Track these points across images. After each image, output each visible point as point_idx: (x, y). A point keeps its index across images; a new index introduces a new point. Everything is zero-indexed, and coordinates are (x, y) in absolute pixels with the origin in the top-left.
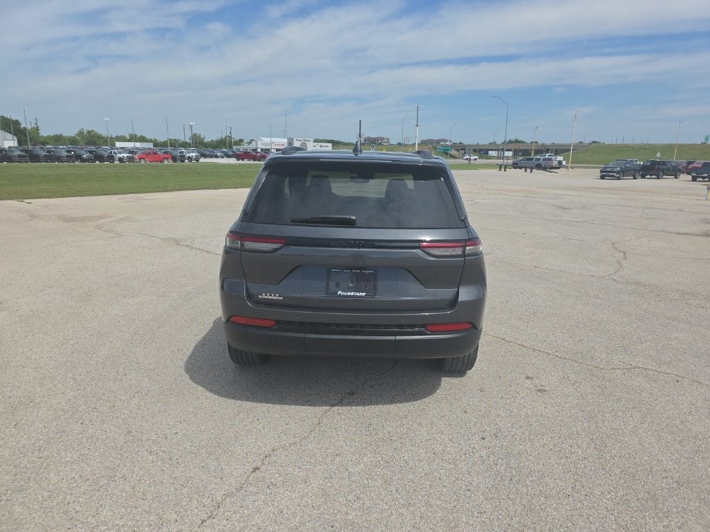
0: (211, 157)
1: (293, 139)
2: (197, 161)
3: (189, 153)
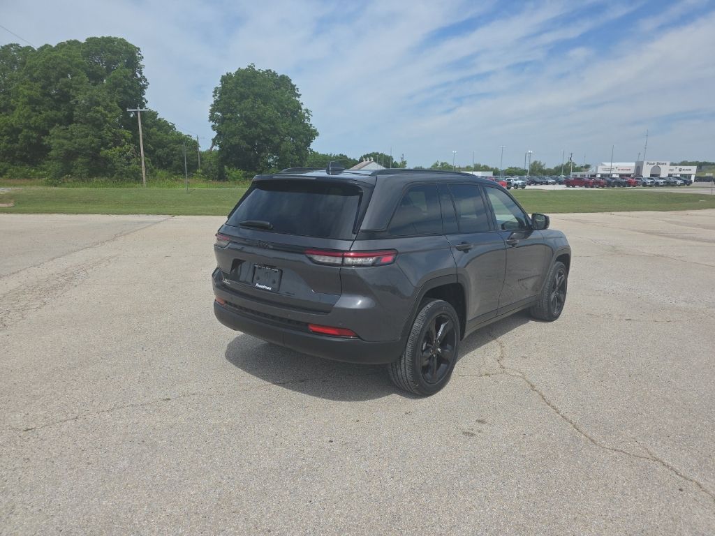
0: (541, 184)
1: (643, 162)
2: (523, 188)
3: (516, 180)
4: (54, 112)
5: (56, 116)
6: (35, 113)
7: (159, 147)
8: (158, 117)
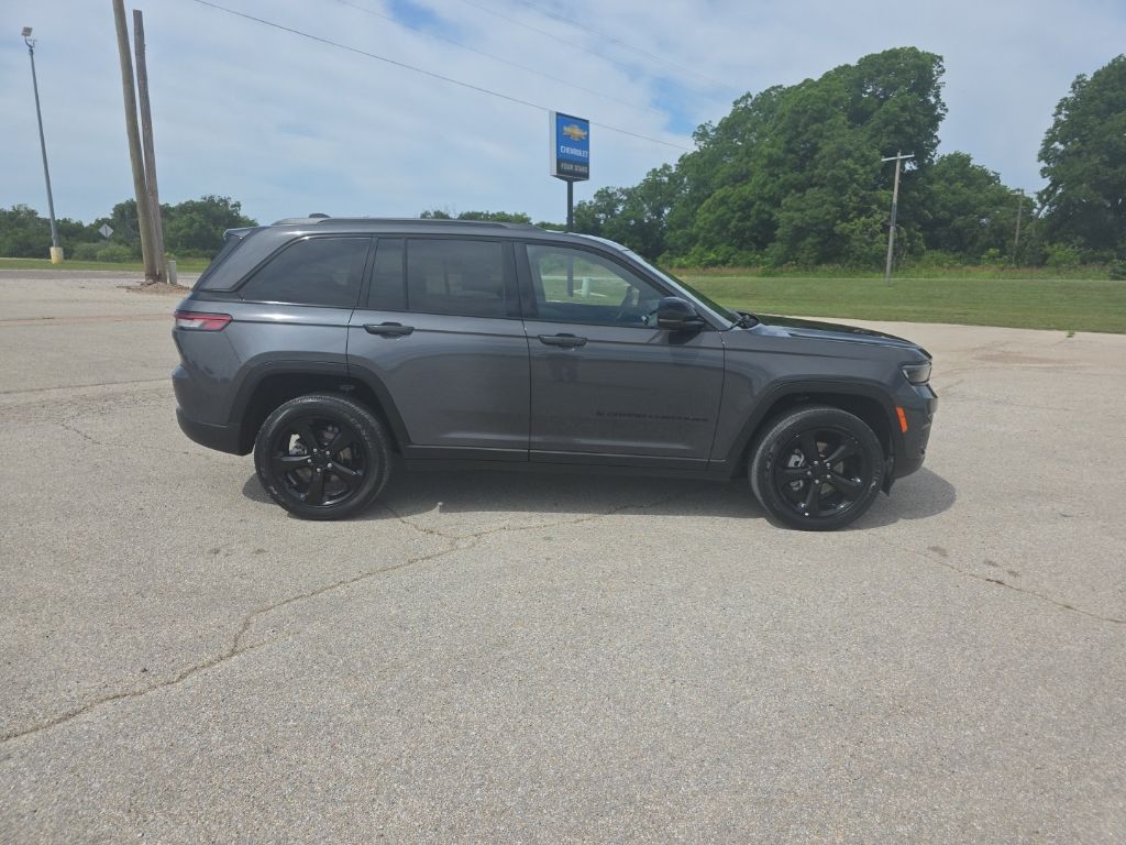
4: (796, 174)
5: (796, 179)
6: (772, 179)
7: (959, 215)
8: (972, 162)
